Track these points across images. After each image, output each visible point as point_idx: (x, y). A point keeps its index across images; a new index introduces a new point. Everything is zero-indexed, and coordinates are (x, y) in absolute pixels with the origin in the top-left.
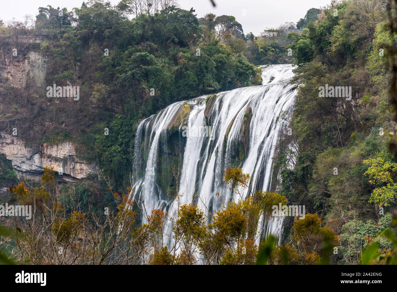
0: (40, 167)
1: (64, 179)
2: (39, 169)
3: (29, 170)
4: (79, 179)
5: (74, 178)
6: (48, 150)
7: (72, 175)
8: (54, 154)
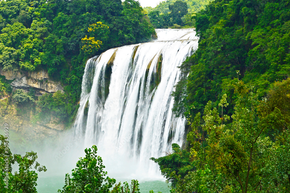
0: (26, 85)
1: (41, 92)
2: (26, 86)
3: (19, 86)
4: (50, 92)
5: (47, 92)
6: (32, 75)
7: (45, 89)
8: (35, 78)
